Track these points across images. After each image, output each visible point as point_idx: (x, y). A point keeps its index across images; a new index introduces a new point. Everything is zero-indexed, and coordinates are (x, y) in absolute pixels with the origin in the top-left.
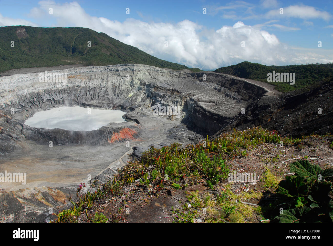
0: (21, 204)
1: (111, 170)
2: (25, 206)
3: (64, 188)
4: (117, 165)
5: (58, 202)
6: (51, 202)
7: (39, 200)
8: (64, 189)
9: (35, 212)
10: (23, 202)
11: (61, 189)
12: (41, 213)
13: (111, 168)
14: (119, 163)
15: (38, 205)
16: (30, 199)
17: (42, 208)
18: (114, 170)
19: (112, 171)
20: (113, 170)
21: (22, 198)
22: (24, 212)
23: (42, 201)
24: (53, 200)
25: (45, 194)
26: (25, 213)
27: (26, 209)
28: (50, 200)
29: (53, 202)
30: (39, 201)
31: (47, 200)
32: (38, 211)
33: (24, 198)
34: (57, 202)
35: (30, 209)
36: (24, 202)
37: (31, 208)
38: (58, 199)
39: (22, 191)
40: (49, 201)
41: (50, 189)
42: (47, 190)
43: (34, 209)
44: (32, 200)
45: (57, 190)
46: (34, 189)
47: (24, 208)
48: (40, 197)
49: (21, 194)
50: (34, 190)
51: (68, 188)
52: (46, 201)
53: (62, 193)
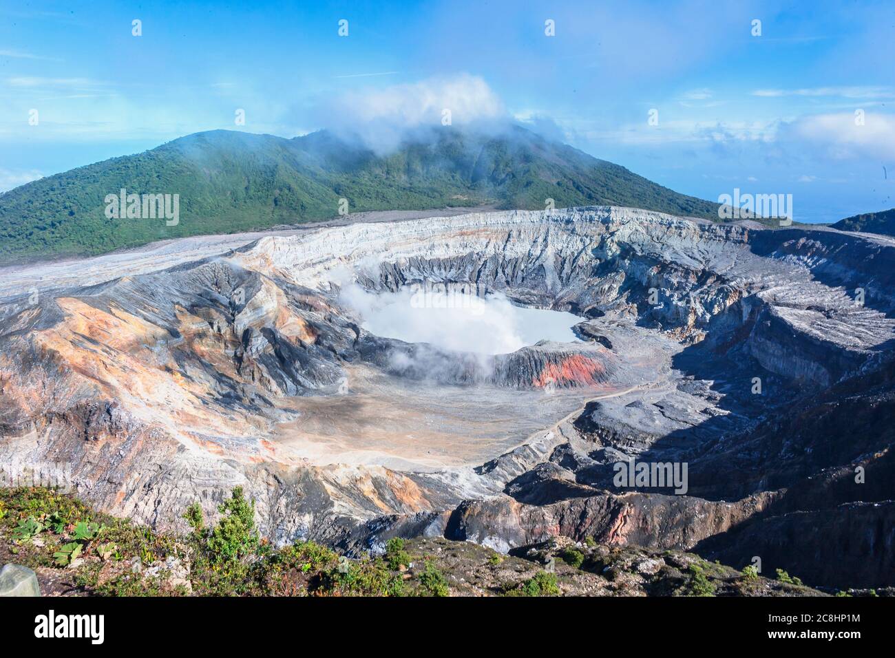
0: (329, 497)
1: (531, 449)
2: (336, 502)
3: (421, 475)
4: (546, 441)
5: (403, 505)
6: (389, 501)
7: (365, 494)
8: (419, 478)
9: (352, 518)
10: (332, 493)
11: (414, 476)
12: (362, 523)
13: (532, 446)
14: (551, 436)
15: (361, 504)
16: (347, 488)
17: (368, 512)
18: (538, 450)
19: (533, 452)
20: (536, 451)
21: (331, 484)
22: (332, 513)
23: (371, 496)
24: (394, 498)
25: (379, 483)
26: (333, 518)
27: (336, 509)
28: (388, 497)
29: (392, 502)
30: (364, 496)
31: (382, 497)
32: (358, 518)
33: (336, 485)
34: (401, 505)
35: (344, 510)
36: (335, 492)
37: (346, 508)
38: (404, 498)
39: (335, 469)
40: (385, 499)
41: (389, 471)
42: (383, 474)
43: (352, 512)
44: (351, 491)
45: (405, 479)
46: (358, 468)
47: (332, 504)
48: (367, 488)
49: (331, 475)
50: (358, 471)
51: (429, 476)
52: (379, 498)
53: (413, 485)
